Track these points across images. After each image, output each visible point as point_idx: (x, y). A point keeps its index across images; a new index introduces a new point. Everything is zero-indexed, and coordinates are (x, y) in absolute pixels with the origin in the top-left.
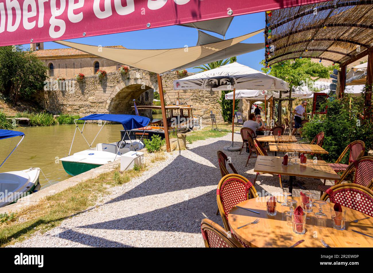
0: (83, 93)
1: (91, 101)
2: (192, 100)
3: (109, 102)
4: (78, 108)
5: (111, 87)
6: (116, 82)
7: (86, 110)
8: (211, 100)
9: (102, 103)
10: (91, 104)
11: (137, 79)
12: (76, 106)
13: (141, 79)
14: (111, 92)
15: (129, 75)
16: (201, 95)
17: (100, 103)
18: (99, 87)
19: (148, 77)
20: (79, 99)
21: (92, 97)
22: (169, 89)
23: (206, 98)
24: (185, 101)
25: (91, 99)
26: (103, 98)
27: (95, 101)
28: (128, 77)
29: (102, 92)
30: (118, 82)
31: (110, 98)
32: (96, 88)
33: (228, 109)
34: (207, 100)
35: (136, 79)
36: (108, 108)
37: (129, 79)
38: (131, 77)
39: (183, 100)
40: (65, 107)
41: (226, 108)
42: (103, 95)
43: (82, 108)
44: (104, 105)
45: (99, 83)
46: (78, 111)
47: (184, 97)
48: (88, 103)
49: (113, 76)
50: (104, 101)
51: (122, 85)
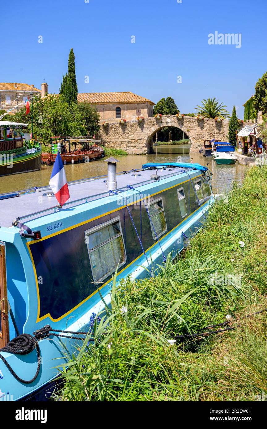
0: (124, 133)
1: (131, 138)
2: (207, 135)
3: (146, 138)
4: (120, 144)
5: (148, 128)
6: (152, 124)
7: (126, 145)
8: (220, 135)
9: (140, 139)
10: (131, 141)
11: (168, 122)
12: (118, 143)
13: (171, 122)
14: (148, 132)
15: (162, 119)
16: (213, 132)
17: (138, 139)
18: (138, 128)
19: (176, 121)
20: (121, 137)
21: (132, 136)
22: (191, 129)
23: (217, 134)
24: (203, 136)
25: (131, 137)
26: (141, 136)
27: (135, 138)
28: (161, 121)
29: (141, 132)
30: (153, 124)
31: (147, 136)
32: (136, 129)
33: (233, 140)
35: (167, 123)
36: (145, 143)
37: (161, 122)
38: (163, 121)
39: (201, 136)
40: (108, 143)
41: (232, 139)
42: (141, 134)
43: (124, 144)
44: (142, 141)
45: (138, 126)
46: (120, 146)
47: (202, 133)
48: (128, 140)
49: (149, 121)
50: (143, 138)
51: (157, 127)
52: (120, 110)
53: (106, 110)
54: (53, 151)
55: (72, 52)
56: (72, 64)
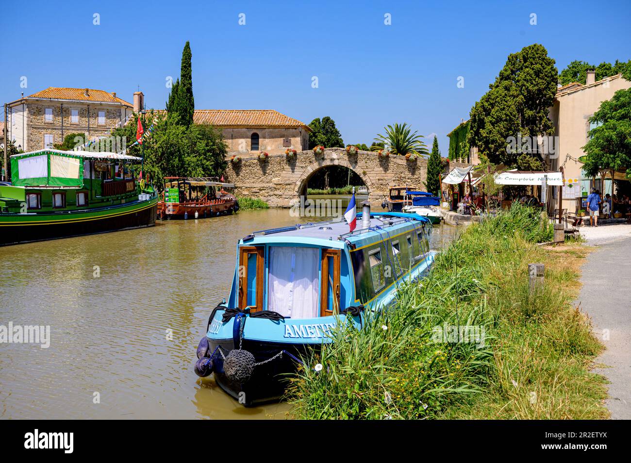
0: (265, 173)
1: (275, 183)
2: (394, 181)
3: (299, 183)
4: (258, 191)
5: (302, 167)
6: (308, 161)
7: (268, 192)
8: (414, 181)
9: (289, 185)
10: (275, 186)
11: (334, 159)
12: (254, 189)
13: (338, 159)
14: (301, 173)
15: (324, 154)
16: (403, 176)
17: (287, 184)
18: (287, 167)
19: (346, 157)
20: (260, 180)
21: (277, 179)
22: (370, 170)
23: (408, 179)
24: (387, 182)
25: (275, 180)
26: (291, 179)
27: (281, 183)
28: (322, 157)
29: (291, 173)
30: (310, 162)
31: (300, 179)
32: (283, 168)
33: (434, 189)
34: (409, 180)
35: (332, 160)
36: (297, 190)
37: (323, 159)
38: (326, 157)
39: (385, 181)
40: (239, 190)
41: (432, 188)
42: (291, 176)
43: (263, 191)
44: (292, 186)
45: (286, 163)
46: (257, 194)
47: (386, 178)
48: (271, 185)
49: (304, 156)
50: (294, 183)
51: (316, 166)
52: (258, 138)
53: (236, 138)
54: (166, 199)
55: (187, 46)
56: (187, 66)
